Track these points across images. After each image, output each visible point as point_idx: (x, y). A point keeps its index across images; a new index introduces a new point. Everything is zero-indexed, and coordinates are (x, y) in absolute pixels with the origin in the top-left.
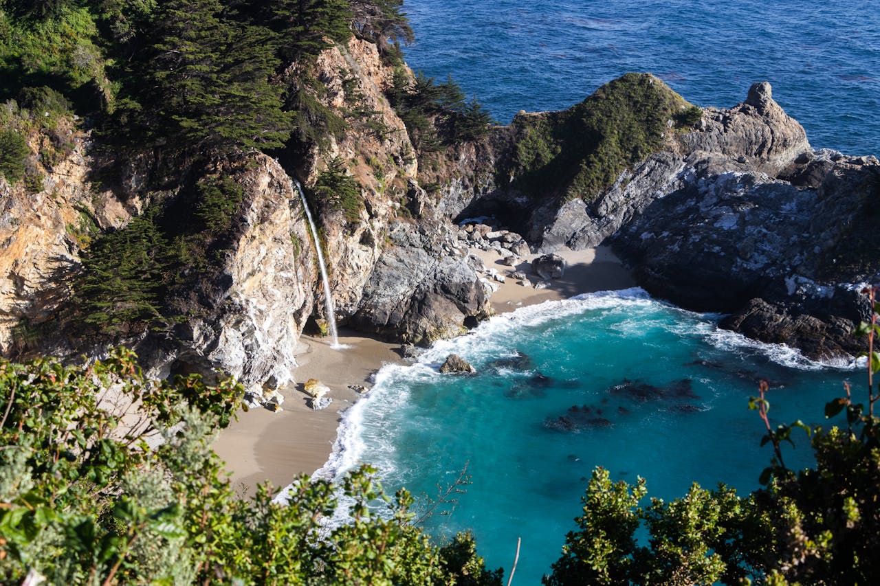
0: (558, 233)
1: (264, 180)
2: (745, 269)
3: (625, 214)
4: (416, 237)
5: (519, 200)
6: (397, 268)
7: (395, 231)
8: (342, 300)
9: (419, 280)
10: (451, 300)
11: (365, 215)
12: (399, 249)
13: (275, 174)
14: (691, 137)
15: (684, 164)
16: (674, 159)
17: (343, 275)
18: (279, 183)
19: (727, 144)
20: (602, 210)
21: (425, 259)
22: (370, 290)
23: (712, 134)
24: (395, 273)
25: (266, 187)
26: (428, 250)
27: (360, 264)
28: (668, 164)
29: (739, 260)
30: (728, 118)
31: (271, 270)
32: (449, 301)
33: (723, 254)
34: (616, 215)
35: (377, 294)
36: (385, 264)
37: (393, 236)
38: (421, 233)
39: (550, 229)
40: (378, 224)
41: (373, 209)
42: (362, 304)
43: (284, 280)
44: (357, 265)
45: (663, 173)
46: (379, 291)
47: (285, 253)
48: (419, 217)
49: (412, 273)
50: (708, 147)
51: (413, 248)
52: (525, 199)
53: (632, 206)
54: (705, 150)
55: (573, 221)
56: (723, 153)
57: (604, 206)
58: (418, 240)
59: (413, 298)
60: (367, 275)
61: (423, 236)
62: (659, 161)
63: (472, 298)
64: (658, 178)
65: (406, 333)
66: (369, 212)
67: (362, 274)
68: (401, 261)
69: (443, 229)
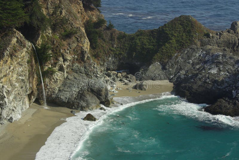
0: (148, 75)
1: (14, 40)
2: (218, 88)
3: (176, 69)
4: (82, 69)
5: (136, 64)
6: (73, 81)
7: (74, 67)
8: (50, 92)
9: (82, 86)
10: (94, 94)
11: (61, 59)
12: (75, 74)
13: (19, 38)
14: (205, 40)
15: (201, 50)
16: (197, 48)
17: (50, 82)
18: (21, 41)
19: (220, 43)
20: (167, 67)
21: (85, 78)
22: (61, 89)
23: (214, 39)
24: (72, 82)
25: (15, 43)
26: (87, 75)
27: (57, 78)
28: (195, 50)
29: (216, 85)
30: (221, 34)
31: (15, 76)
32: (93, 95)
33: (210, 82)
34: (172, 69)
35: (64, 90)
36: (69, 79)
37: (73, 69)
38: (84, 68)
39: (145, 73)
40: (67, 63)
41: (65, 57)
42: (58, 94)
43: (21, 80)
44: (56, 78)
45: (192, 53)
46: (65, 89)
47: (22, 70)
48: (85, 62)
49: (79, 83)
50: (212, 44)
51: (81, 74)
52: (139, 63)
53: (180, 66)
54: (211, 45)
55: (155, 71)
56: (218, 47)
57: (168, 65)
58: (83, 70)
59: (79, 93)
60: (61, 83)
61: (85, 70)
62: (191, 48)
63: (103, 94)
64: (190, 55)
65: (74, 106)
66: (63, 58)
67: (59, 82)
68: (75, 78)
69: (94, 67)
